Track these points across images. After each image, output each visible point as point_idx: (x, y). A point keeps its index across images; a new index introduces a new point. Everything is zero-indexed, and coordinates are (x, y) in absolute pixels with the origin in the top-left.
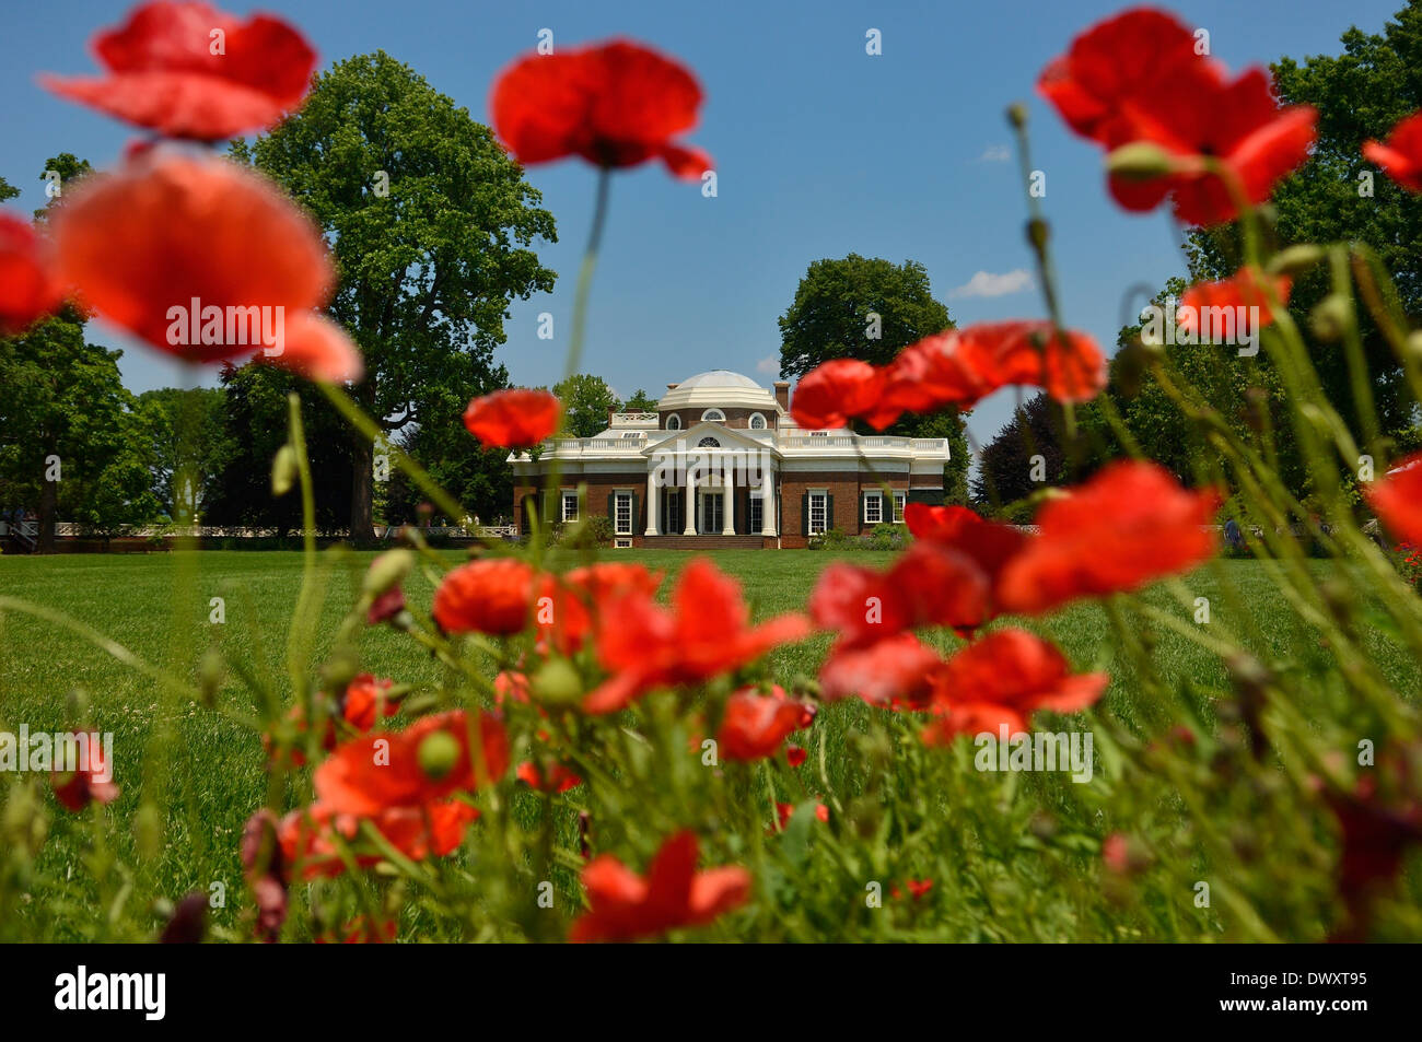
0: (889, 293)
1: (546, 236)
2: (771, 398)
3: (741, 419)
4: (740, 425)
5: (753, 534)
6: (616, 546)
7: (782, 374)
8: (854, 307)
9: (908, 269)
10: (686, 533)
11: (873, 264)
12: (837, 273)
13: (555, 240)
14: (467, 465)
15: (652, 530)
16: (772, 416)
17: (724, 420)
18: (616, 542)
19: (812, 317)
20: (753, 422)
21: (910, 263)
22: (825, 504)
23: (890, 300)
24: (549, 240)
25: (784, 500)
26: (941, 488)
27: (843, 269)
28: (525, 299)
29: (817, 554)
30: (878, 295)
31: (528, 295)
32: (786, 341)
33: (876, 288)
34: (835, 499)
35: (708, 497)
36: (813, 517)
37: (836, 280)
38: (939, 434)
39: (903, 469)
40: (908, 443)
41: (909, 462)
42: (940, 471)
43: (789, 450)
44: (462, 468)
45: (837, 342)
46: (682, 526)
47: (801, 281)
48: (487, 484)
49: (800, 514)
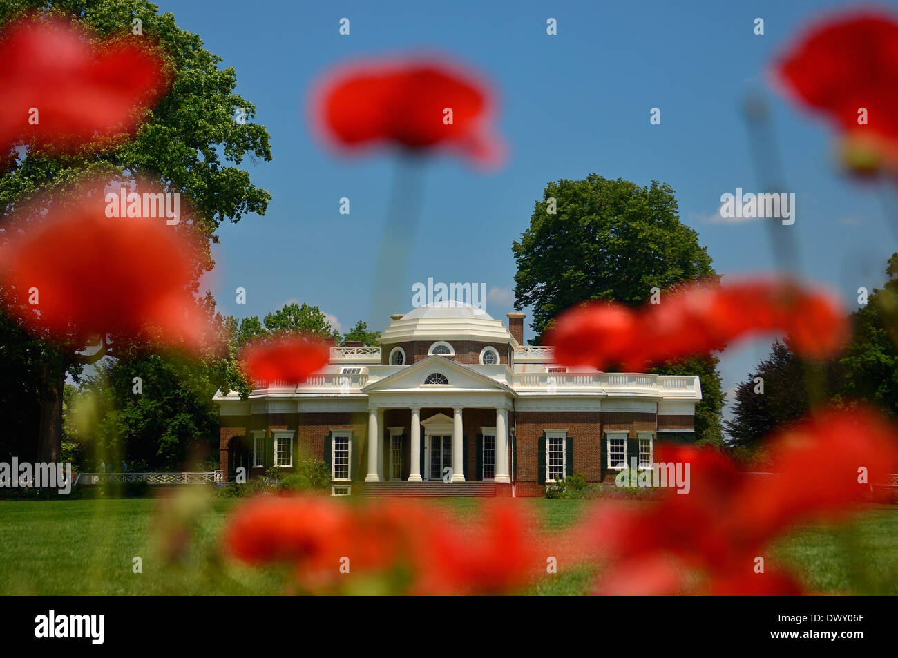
0: (634, 217)
1: (259, 153)
2: (504, 330)
3: (471, 353)
4: (471, 359)
5: (484, 480)
6: (333, 494)
7: (516, 305)
8: (595, 233)
9: (654, 191)
10: (410, 479)
11: (616, 185)
12: (576, 194)
13: (268, 158)
14: (169, 403)
15: (373, 476)
16: (505, 350)
17: (453, 354)
18: (333, 489)
19: (550, 242)
20: (485, 356)
21: (656, 184)
22: (564, 447)
23: (633, 225)
24: (262, 158)
25: (518, 443)
26: (693, 431)
27: (583, 190)
28: (235, 222)
29: (555, 503)
30: (621, 218)
31: (239, 217)
32: (521, 268)
33: (620, 211)
34: (575, 442)
35: (435, 440)
36: (551, 462)
37: (575, 202)
38: (689, 371)
39: (650, 409)
40: (655, 381)
41: (657, 401)
42: (691, 411)
43: (524, 388)
44: (162, 407)
45: (576, 270)
46: (406, 472)
47: (537, 203)
48: (192, 425)
49: (536, 458)
